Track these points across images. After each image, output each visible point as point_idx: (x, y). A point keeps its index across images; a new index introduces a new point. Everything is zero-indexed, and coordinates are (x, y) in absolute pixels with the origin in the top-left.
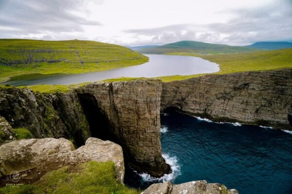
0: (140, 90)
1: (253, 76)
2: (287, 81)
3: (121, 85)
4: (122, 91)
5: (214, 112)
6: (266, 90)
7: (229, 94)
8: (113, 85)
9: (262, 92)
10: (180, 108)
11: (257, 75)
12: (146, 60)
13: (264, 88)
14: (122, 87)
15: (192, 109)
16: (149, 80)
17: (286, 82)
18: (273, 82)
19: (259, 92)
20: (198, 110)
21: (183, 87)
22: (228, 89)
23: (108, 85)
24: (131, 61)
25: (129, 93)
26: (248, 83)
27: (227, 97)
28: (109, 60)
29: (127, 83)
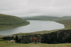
0: (31, 39)
3: (22, 37)
4: (22, 40)
8: (18, 37)
12: (28, 23)
14: (22, 38)
16: (35, 34)
23: (15, 37)
24: (21, 24)
25: (26, 41)
28: (10, 23)
29: (25, 36)
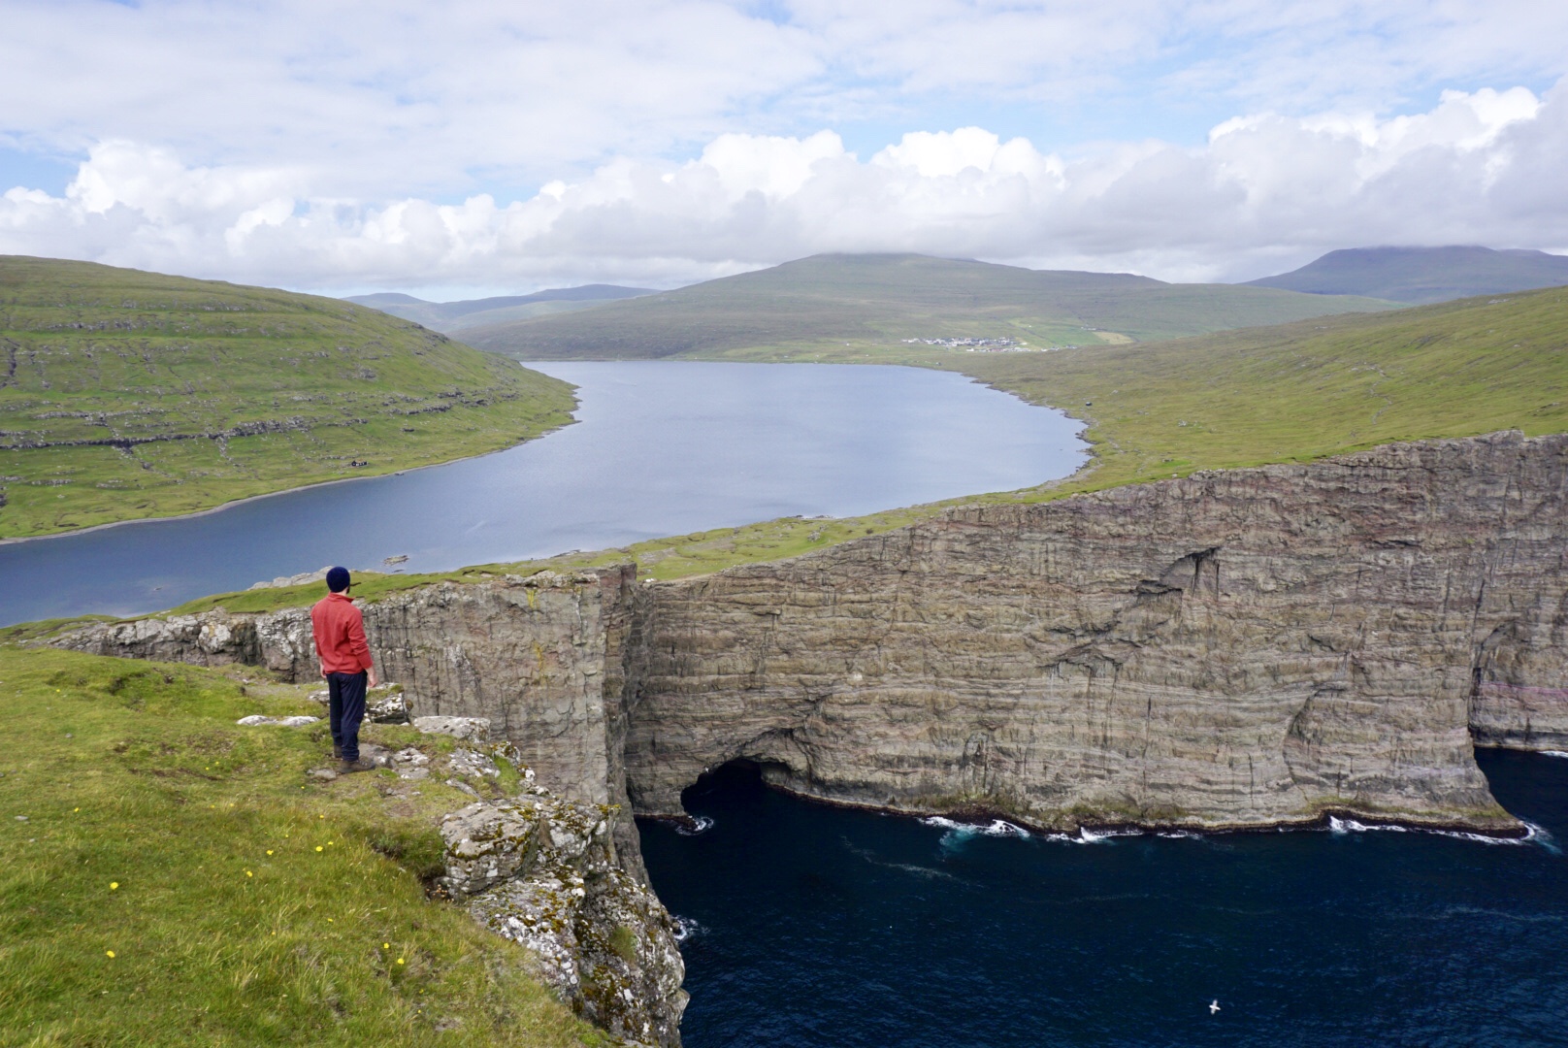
1: (1231, 500)
2: (1419, 516)
5: (1038, 767)
6: (1317, 583)
7: (1109, 627)
8: (262, 633)
9: (1299, 598)
10: (799, 762)
11: (1250, 492)
13: (1306, 570)
15: (886, 763)
17: (1416, 527)
18: (1345, 528)
19: (1283, 600)
20: (927, 761)
21: (806, 606)
22: (1095, 599)
26: (1213, 550)
27: (1105, 649)
